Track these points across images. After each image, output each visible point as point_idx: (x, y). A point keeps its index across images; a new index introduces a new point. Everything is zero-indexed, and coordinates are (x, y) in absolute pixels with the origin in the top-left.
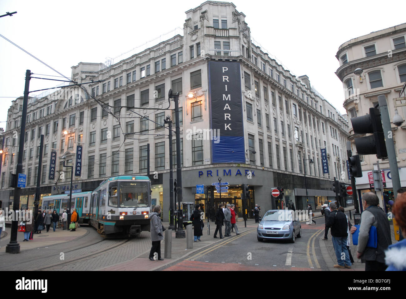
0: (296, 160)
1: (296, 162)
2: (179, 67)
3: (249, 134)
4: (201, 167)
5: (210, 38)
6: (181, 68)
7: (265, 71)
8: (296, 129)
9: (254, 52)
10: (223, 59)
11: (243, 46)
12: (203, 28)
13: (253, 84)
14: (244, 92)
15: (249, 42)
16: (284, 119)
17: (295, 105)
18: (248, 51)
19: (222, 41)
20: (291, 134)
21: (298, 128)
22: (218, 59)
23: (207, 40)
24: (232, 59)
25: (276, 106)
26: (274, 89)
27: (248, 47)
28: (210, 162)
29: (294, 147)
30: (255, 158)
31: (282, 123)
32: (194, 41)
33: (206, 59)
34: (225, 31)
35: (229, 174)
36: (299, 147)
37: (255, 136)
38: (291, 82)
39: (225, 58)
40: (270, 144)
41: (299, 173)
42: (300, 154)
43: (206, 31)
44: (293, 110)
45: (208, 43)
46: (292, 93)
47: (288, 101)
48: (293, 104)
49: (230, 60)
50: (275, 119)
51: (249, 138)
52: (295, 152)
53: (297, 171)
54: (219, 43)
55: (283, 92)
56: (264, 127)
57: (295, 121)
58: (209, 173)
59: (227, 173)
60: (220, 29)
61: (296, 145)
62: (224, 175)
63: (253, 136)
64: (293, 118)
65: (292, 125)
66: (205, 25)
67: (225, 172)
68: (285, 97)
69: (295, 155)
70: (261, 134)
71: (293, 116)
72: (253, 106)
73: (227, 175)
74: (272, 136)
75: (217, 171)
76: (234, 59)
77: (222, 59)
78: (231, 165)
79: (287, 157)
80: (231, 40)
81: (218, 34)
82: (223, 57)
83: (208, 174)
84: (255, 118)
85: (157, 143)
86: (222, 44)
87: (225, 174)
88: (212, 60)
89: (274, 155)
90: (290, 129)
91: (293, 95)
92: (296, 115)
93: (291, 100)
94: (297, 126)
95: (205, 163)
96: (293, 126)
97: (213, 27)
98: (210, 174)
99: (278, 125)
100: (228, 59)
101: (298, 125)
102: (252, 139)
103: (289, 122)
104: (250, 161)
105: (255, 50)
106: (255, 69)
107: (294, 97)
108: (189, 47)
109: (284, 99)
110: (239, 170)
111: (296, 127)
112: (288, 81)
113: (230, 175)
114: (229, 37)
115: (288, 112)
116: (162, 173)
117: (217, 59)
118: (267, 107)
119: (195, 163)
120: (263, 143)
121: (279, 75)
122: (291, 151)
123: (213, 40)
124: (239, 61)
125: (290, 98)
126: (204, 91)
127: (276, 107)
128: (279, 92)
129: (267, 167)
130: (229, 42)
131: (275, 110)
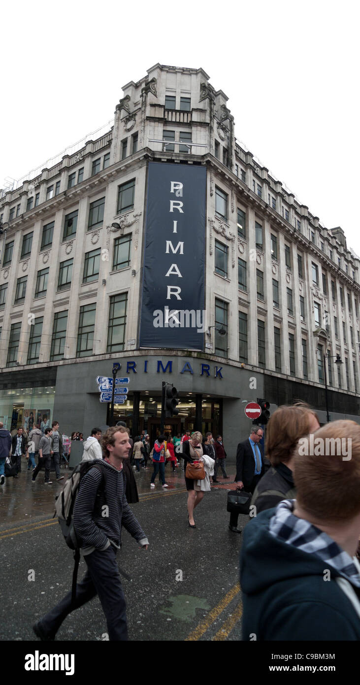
0: (313, 360)
1: (313, 363)
2: (101, 177)
3: (217, 299)
4: (118, 355)
5: (157, 123)
6: (104, 178)
7: (261, 196)
8: (317, 306)
9: (239, 159)
10: (176, 160)
11: (217, 144)
12: (145, 107)
13: (233, 212)
14: (212, 221)
15: (231, 139)
16: (293, 285)
17: (316, 266)
18: (226, 153)
19: (178, 130)
20: (305, 312)
21: (319, 305)
22: (167, 159)
23: (150, 126)
24: (193, 160)
25: (279, 259)
26: (277, 231)
27: (228, 147)
28: (136, 345)
29: (311, 336)
30: (227, 345)
31: (290, 292)
32: (129, 130)
33: (143, 158)
34: (186, 115)
35: (168, 370)
36: (319, 336)
37: (230, 305)
38: (309, 227)
39: (179, 156)
40: (262, 326)
41: (318, 382)
42: (321, 350)
43: (149, 112)
44: (311, 272)
45: (152, 133)
46: (310, 243)
47: (304, 256)
48: (313, 263)
49: (189, 163)
50: (276, 283)
51: (216, 306)
52: (312, 346)
53: (314, 378)
54: (172, 133)
55: (293, 238)
56: (251, 291)
57: (314, 292)
58: (131, 366)
59: (165, 368)
60: (176, 111)
61: (314, 332)
62: (158, 371)
63: (227, 304)
64: (311, 285)
65: (309, 298)
66: (148, 102)
67: (160, 366)
68: (298, 249)
69: (312, 350)
70: (245, 304)
71: (311, 284)
72: (230, 250)
73: (164, 371)
74: (267, 311)
75: (146, 362)
76: (195, 160)
77: (174, 160)
78: (174, 353)
79: (297, 352)
80: (194, 129)
81: (171, 117)
82: (176, 156)
83: (129, 368)
84: (233, 273)
85: (58, 313)
86: (177, 135)
87: (161, 370)
88: (155, 159)
89: (269, 345)
90: (305, 305)
91: (312, 247)
92: (317, 283)
93: (308, 254)
94: (317, 300)
95: (127, 347)
96: (310, 300)
97: (164, 106)
98: (133, 368)
99: (281, 293)
100: (184, 159)
101: (320, 299)
102: (224, 309)
103: (303, 291)
104: (216, 348)
105: (242, 156)
106: (239, 186)
107: (314, 250)
108: (120, 142)
109: (295, 252)
110: (188, 365)
111: (315, 302)
112: (304, 224)
113: (171, 372)
114: (191, 124)
115: (301, 275)
116: (57, 366)
117: (164, 158)
118: (262, 259)
119: (111, 348)
120: (249, 321)
121: (287, 209)
122: (305, 342)
123: (160, 128)
124: (205, 163)
125: (306, 252)
126: (137, 215)
127: (279, 263)
128: (286, 239)
129: (252, 364)
130: (191, 133)
131: (277, 266)
